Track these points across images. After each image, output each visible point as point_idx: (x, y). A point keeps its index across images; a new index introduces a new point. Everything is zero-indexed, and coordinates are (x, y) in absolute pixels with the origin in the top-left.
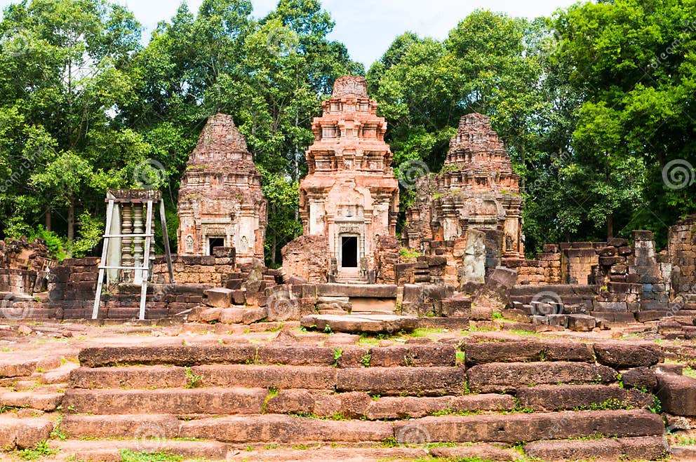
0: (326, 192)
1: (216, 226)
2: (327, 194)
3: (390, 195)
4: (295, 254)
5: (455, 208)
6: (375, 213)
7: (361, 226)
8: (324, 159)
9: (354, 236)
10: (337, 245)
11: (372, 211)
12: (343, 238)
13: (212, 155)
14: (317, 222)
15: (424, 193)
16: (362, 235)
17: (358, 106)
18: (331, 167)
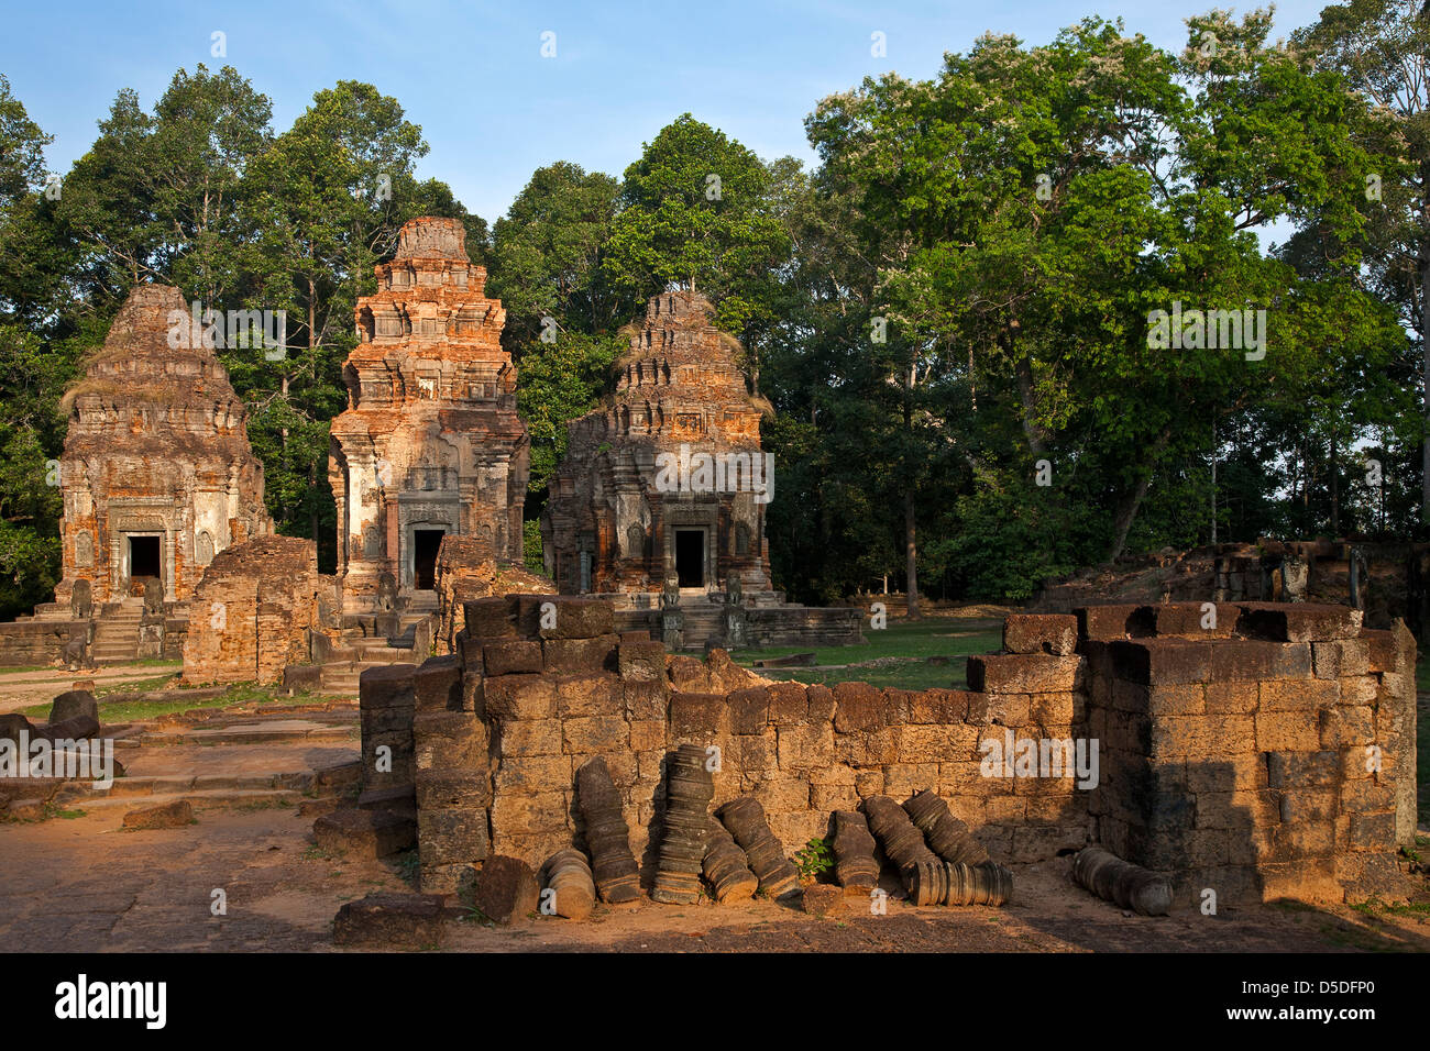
0: (381, 443)
1: (142, 512)
2: (383, 447)
3: (511, 447)
4: (222, 584)
5: (637, 472)
6: (482, 484)
7: (452, 509)
8: (378, 377)
9: (439, 527)
10: (404, 548)
11: (474, 481)
12: (417, 532)
13: (133, 365)
14: (364, 501)
15: (583, 447)
16: (455, 526)
17: (446, 275)
18: (392, 395)
